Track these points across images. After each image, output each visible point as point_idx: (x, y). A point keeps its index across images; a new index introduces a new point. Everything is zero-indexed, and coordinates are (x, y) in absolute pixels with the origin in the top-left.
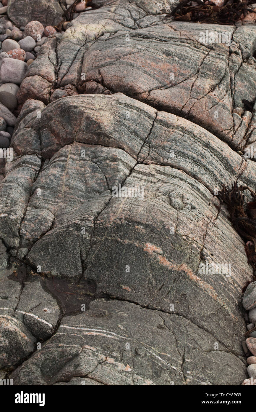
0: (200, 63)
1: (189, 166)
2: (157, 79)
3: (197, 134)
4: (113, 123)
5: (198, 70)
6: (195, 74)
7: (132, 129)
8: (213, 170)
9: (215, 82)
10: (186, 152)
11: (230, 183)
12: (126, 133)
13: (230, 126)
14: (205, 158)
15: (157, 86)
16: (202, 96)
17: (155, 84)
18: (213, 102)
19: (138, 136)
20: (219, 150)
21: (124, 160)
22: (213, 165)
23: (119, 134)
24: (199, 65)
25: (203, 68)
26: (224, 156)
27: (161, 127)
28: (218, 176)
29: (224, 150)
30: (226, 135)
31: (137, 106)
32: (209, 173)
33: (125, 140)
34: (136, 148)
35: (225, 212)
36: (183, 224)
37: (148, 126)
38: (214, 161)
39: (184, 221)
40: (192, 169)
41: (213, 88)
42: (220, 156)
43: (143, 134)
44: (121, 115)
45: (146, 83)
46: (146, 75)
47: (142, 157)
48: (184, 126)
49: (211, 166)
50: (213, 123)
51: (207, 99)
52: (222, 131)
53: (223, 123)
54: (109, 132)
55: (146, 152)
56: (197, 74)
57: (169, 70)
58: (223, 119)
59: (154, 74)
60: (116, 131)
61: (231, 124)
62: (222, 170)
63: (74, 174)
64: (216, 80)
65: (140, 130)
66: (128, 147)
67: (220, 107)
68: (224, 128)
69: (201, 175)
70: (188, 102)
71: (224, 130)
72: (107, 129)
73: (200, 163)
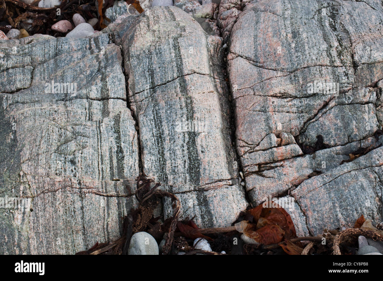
0: (306, 65)
1: (147, 135)
2: (256, 50)
3: (196, 118)
4: (144, 49)
5: (297, 70)
6: (289, 71)
7: (153, 67)
8: (167, 159)
9: (295, 93)
10: (163, 123)
11: (177, 186)
12: (145, 66)
13: (252, 141)
14: (172, 142)
15: (250, 56)
16: (261, 93)
17: (250, 53)
18: (263, 107)
19: (152, 78)
20: (199, 149)
21: (108, 85)
22: (173, 155)
23: (138, 63)
24: (303, 66)
25: (302, 72)
26: (199, 158)
27: (177, 86)
28: (167, 169)
29: (207, 153)
30: (240, 146)
31: (181, 52)
32: (160, 158)
33: (137, 71)
34: (139, 86)
35: (134, 203)
36: (35, 162)
37: (168, 77)
38: (179, 153)
39: (39, 162)
40: (146, 140)
41: (283, 96)
42: (194, 154)
43: (158, 80)
44: (158, 49)
45: (243, 47)
46: (253, 39)
47: (136, 98)
48: (195, 101)
49: (170, 154)
50: (240, 126)
51: (261, 100)
52: (240, 140)
53: (248, 133)
54: (132, 54)
55: (143, 97)
56: (289, 72)
57: (275, 50)
58: (252, 129)
59: (260, 44)
60: (139, 58)
61: (256, 141)
62: (180, 167)
63: (79, 68)
64: (299, 91)
65: (158, 74)
66: (133, 80)
67: (263, 117)
68: (244, 138)
69: (148, 152)
70: (244, 90)
71: (242, 140)
72: (133, 50)
73: (162, 142)
